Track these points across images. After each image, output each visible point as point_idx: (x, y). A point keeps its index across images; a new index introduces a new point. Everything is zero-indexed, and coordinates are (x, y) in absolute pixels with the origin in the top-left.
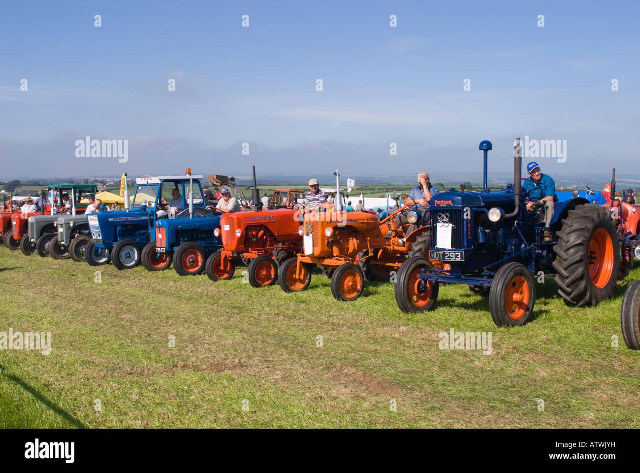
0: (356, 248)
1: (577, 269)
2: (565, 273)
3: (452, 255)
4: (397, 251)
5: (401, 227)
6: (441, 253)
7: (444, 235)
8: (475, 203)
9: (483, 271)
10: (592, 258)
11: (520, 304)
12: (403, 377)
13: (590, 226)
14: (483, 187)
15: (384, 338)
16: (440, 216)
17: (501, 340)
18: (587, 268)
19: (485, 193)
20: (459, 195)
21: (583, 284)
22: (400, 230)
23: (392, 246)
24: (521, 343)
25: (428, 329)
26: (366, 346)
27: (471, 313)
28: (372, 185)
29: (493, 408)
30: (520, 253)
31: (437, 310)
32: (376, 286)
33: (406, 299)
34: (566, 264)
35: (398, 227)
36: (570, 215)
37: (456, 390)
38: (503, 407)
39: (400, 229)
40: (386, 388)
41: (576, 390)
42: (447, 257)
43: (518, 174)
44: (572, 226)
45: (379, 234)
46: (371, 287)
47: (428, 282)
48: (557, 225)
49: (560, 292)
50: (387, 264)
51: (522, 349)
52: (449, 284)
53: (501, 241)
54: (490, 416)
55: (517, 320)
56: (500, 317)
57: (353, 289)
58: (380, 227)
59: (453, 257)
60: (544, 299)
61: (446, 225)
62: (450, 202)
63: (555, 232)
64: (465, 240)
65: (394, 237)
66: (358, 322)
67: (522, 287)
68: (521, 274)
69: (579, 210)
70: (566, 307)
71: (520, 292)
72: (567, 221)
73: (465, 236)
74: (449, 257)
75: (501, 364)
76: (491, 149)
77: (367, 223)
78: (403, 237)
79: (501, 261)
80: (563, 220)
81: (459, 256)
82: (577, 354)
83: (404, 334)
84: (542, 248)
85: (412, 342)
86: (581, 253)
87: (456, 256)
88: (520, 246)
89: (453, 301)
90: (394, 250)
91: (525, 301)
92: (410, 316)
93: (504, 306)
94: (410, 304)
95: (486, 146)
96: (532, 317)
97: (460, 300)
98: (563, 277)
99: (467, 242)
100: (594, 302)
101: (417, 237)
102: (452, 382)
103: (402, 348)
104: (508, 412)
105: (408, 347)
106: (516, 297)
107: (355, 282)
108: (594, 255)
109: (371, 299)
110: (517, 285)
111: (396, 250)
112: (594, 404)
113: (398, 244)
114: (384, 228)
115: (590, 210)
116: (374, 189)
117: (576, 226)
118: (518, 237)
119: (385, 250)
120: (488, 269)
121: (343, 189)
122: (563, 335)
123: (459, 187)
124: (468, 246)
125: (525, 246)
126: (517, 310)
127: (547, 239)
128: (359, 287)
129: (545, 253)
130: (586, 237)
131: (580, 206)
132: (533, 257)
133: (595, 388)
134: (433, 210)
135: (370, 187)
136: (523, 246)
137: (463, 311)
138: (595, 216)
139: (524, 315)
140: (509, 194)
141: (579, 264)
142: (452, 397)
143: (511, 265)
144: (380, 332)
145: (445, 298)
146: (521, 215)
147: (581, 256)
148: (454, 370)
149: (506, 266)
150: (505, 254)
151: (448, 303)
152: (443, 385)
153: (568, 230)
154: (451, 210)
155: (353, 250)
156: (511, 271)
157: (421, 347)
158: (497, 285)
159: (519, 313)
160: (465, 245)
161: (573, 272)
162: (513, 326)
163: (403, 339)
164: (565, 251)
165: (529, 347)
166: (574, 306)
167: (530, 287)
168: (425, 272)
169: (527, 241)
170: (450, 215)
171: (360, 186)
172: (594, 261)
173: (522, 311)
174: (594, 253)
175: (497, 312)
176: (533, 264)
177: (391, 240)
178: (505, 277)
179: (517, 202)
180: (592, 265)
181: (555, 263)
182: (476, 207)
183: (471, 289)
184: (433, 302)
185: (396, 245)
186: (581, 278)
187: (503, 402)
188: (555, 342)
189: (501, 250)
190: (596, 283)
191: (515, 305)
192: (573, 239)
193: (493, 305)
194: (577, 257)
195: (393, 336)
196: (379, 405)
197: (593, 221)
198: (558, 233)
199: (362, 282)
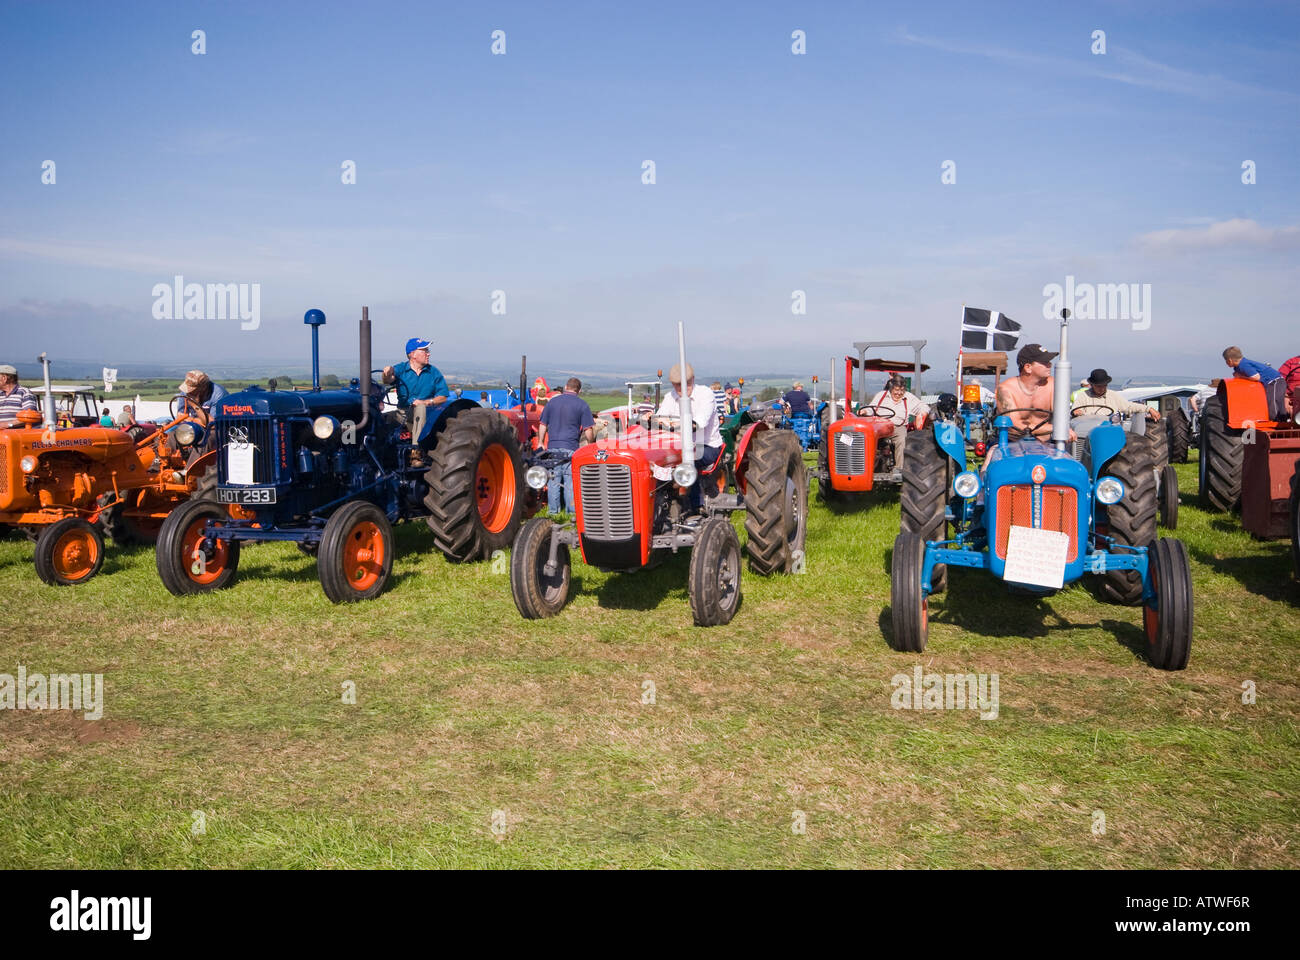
0: (89, 490)
1: (461, 505)
2: (442, 514)
3: (256, 494)
4: (172, 493)
5: (178, 451)
6: (237, 492)
7: (241, 462)
8: (294, 409)
9: (310, 518)
10: (482, 488)
11: (369, 565)
12: (151, 707)
13: (477, 440)
14: (312, 383)
15: (129, 643)
16: (233, 431)
17: (335, 624)
18: (474, 504)
19: (315, 394)
20: (266, 396)
21: (469, 528)
22: (176, 455)
23: (161, 485)
24: (367, 626)
25: (213, 619)
26: (91, 660)
27: (294, 586)
28: (161, 380)
29: (299, 735)
30: (372, 485)
31: (237, 587)
32: (132, 554)
33: (178, 572)
34: (443, 499)
35: (173, 452)
36: (449, 425)
37: (242, 716)
38: (316, 731)
39: (178, 454)
40: (114, 730)
41: (435, 689)
42: (248, 499)
43: (365, 363)
44: (451, 442)
45: (136, 464)
46: (122, 556)
47: (219, 541)
48: (429, 442)
49: (436, 542)
50: (153, 516)
51: (367, 636)
52: (267, 541)
53: (340, 469)
54: (291, 750)
55: (364, 591)
56: (336, 588)
57: (82, 561)
58: (138, 453)
59: (256, 498)
60: (416, 555)
61: (244, 445)
62: (249, 408)
63: (427, 452)
64: (277, 469)
65: (165, 468)
66: (84, 620)
67: (371, 538)
68: (369, 518)
69: (463, 418)
70: (447, 565)
71: (368, 546)
72: (445, 435)
73: (277, 463)
74: (251, 498)
75: (327, 663)
76: (324, 323)
77: (109, 445)
78: (182, 468)
79: (340, 500)
80: (439, 434)
81: (267, 496)
82: (451, 634)
83: (171, 632)
84: (409, 476)
85: (180, 645)
86: (465, 482)
87: (262, 496)
88: (374, 476)
89: (267, 568)
90: (165, 491)
91: (378, 561)
92: (184, 601)
93: (343, 569)
94: (186, 580)
95: (316, 319)
96: (390, 583)
97: (279, 566)
98: (440, 520)
99: (282, 471)
100: (487, 554)
101: (207, 467)
102: (239, 702)
103: (159, 657)
104: (322, 737)
105: (171, 653)
106: (363, 554)
107: (85, 551)
108: (486, 485)
109: (119, 578)
110: (364, 535)
111: (170, 491)
112: (459, 707)
113: (173, 480)
114: (145, 455)
115: (477, 417)
116: (166, 387)
117: (457, 442)
118: (370, 460)
119: (150, 492)
120: (315, 515)
121: (92, 387)
122: (433, 608)
123: (266, 383)
124: (282, 479)
125: (382, 475)
126: (365, 575)
127: (417, 463)
128: (94, 559)
129: (413, 484)
130: (472, 458)
131: (464, 412)
132: (395, 492)
133: (464, 683)
134: (222, 422)
135: (157, 382)
136: (379, 474)
137: (281, 583)
138: (485, 426)
139: (377, 582)
140: (355, 395)
141: (463, 498)
142: (232, 728)
143: (353, 506)
144: (123, 633)
145: (254, 565)
146: (373, 426)
147: (465, 487)
148: (245, 682)
149: (344, 508)
150: (349, 488)
151: (258, 573)
152: (223, 709)
153: (446, 448)
154: (251, 421)
155: (83, 495)
156: (352, 515)
157: (196, 651)
158: (330, 538)
159: (368, 580)
160: (277, 476)
161: (453, 511)
162: (358, 601)
163: (166, 640)
164: (442, 480)
165: (378, 631)
166: (458, 561)
167: (385, 539)
168: (212, 525)
169: (385, 468)
170: (249, 431)
171: (138, 382)
172: (487, 492)
173: (373, 576)
174: (486, 481)
175: (331, 580)
176: (396, 502)
177: (160, 475)
178: (342, 524)
179: (365, 407)
180: (485, 499)
181: (427, 500)
182: (296, 416)
183: (301, 547)
184: (229, 573)
185: (170, 482)
186: (465, 520)
187: (317, 723)
188: (419, 620)
189: (342, 483)
190: (490, 526)
191: (362, 567)
192: (454, 461)
193: (325, 570)
194: (459, 489)
195: (148, 637)
196: (91, 762)
197: (483, 433)
198: (431, 453)
199: (100, 548)
